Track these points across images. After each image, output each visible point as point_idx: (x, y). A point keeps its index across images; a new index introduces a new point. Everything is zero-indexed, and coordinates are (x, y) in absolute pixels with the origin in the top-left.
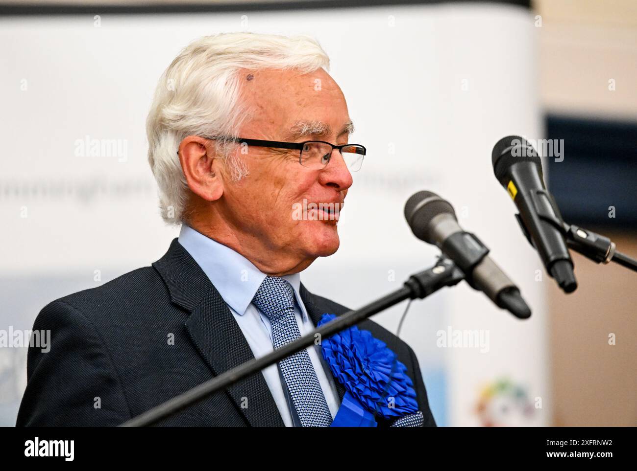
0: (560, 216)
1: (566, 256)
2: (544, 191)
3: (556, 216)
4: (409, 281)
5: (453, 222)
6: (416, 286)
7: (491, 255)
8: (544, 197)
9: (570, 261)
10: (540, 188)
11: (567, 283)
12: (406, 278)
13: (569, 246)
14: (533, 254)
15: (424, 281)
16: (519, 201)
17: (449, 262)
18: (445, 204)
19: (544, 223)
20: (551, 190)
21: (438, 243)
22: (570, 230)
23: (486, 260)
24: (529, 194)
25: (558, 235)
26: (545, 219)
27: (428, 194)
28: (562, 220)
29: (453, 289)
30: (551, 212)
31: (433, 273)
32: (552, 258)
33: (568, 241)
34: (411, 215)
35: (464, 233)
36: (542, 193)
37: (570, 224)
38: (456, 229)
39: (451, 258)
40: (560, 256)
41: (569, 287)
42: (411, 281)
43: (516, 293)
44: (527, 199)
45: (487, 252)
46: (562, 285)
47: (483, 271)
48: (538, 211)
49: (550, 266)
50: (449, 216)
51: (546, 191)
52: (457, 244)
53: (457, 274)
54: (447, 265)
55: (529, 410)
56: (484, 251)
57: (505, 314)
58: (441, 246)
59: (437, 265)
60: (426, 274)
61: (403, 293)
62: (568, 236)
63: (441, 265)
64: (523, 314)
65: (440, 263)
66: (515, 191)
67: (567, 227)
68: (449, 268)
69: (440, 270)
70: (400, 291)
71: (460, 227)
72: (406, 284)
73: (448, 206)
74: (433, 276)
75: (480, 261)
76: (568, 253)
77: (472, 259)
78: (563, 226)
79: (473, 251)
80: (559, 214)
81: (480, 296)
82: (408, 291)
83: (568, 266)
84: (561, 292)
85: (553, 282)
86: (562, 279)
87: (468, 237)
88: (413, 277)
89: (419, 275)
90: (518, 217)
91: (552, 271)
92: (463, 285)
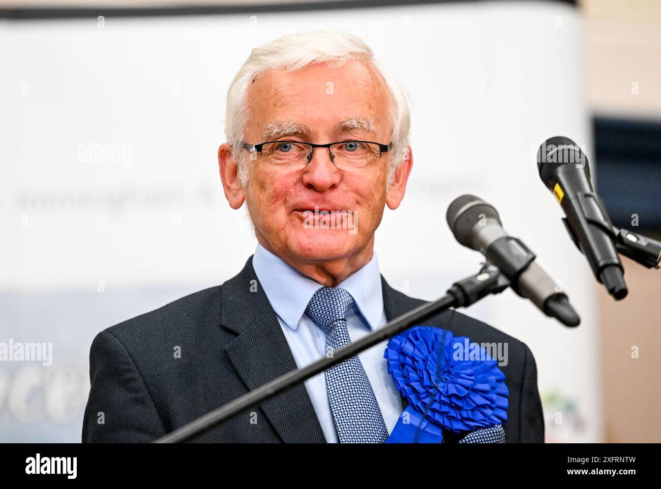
0: (609, 220)
1: (616, 261)
2: (592, 193)
3: (605, 219)
4: (452, 289)
5: (497, 227)
6: (460, 294)
7: (537, 261)
8: (592, 200)
9: (620, 266)
10: (588, 190)
11: (617, 290)
12: (449, 286)
13: (619, 251)
14: (581, 259)
15: (468, 289)
16: (566, 204)
17: (493, 269)
18: (489, 208)
19: (593, 227)
20: (599, 192)
21: (482, 249)
22: (620, 234)
23: (533, 265)
24: (577, 197)
25: (607, 239)
26: (593, 222)
27: (471, 198)
28: (611, 223)
29: (499, 296)
30: (600, 216)
31: (477, 280)
32: (601, 263)
33: (618, 246)
34: (454, 220)
35: (509, 238)
36: (590, 196)
37: (619, 228)
38: (501, 234)
39: (495, 264)
40: (609, 262)
41: (620, 294)
42: (455, 289)
43: (565, 300)
44: (574, 202)
45: (534, 258)
46: (612, 291)
47: (529, 277)
48: (586, 215)
49: (599, 272)
50: (494, 221)
51: (594, 194)
52: (502, 250)
53: (502, 281)
54: (493, 272)
55: (578, 424)
56: (530, 257)
57: (553, 322)
58: (485, 252)
59: (481, 272)
60: (470, 281)
61: (447, 301)
62: (617, 240)
63: (485, 272)
64: (572, 322)
65: (484, 269)
66: (561, 195)
67: (616, 231)
68: (494, 274)
69: (484, 277)
70: (443, 299)
71: (505, 232)
72: (449, 292)
73: (493, 211)
74: (477, 283)
75: (525, 268)
76: (618, 258)
77: (518, 266)
78: (612, 230)
79: (518, 257)
80: (608, 217)
81: (527, 303)
82: (451, 299)
83: (618, 271)
84: (611, 298)
85: (603, 289)
86: (612, 286)
87: (513, 243)
88: (456, 285)
89: (462, 282)
90: (566, 221)
91: (602, 277)
92: (509, 292)
